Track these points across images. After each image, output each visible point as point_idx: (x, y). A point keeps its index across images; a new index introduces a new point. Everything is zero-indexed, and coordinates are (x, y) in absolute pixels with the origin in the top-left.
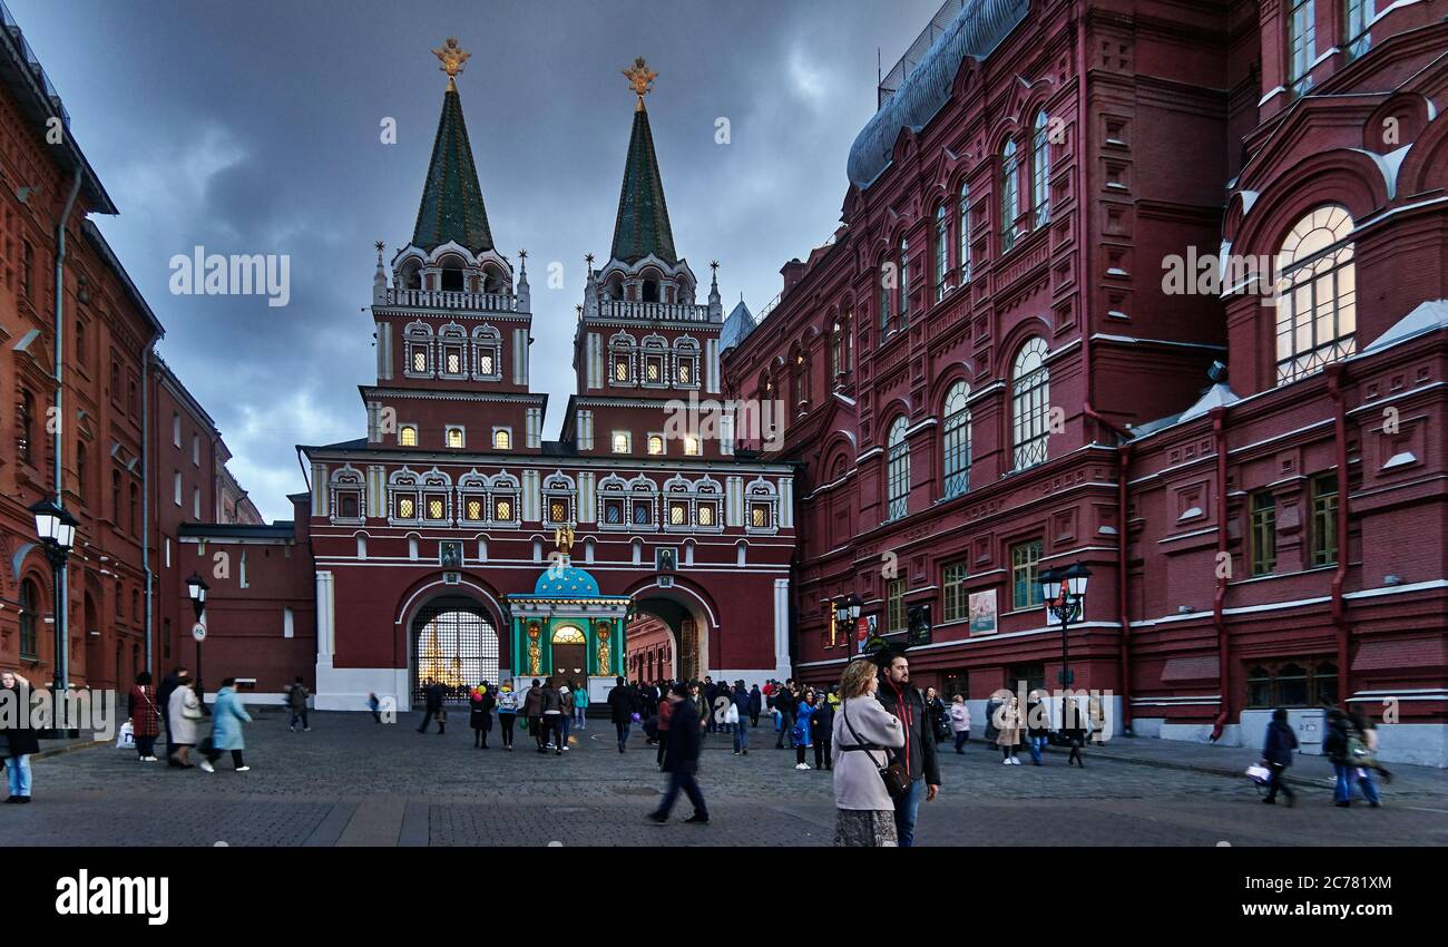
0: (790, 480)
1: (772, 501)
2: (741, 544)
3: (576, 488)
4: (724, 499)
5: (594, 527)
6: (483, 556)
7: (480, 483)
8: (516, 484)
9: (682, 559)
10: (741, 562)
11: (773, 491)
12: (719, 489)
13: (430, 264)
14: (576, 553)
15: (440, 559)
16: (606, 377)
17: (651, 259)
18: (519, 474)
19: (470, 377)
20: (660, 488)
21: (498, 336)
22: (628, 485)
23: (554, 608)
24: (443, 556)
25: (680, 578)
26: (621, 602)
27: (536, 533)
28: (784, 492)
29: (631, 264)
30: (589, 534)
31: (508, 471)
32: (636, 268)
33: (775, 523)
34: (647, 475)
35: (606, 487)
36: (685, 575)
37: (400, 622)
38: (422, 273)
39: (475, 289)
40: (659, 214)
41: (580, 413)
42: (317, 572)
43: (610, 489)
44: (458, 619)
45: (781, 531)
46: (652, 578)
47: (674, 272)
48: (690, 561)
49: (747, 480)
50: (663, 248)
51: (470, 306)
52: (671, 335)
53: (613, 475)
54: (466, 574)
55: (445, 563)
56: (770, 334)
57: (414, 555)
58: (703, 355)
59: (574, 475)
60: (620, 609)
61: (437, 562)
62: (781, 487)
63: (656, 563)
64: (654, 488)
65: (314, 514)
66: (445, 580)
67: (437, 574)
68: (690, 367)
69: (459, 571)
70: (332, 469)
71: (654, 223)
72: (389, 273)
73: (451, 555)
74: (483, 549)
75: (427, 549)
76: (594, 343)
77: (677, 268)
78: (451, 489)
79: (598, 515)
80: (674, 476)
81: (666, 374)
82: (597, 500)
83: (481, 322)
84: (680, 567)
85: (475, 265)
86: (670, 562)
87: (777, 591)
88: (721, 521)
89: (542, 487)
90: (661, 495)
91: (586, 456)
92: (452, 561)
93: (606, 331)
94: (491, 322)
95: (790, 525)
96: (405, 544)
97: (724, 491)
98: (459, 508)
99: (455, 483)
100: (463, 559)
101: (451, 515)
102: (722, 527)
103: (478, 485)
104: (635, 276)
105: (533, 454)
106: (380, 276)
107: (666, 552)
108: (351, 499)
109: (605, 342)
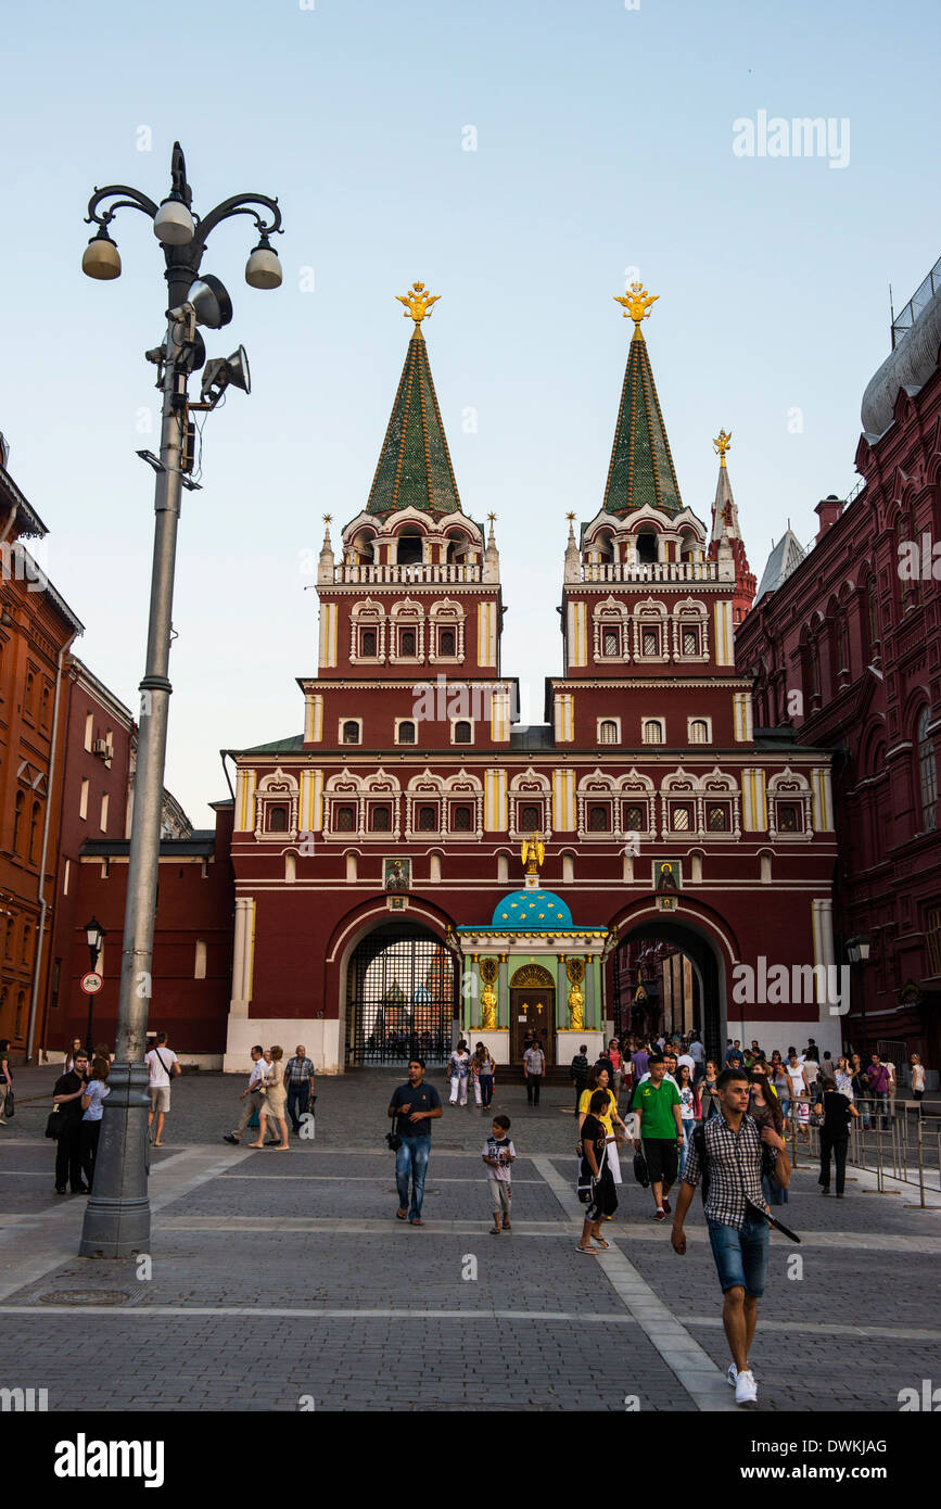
0: (827, 771)
1: (804, 799)
2: (766, 854)
3: (551, 790)
4: (741, 798)
5: (573, 836)
6: (435, 875)
7: (434, 787)
8: (478, 786)
9: (688, 874)
10: (766, 878)
11: (804, 786)
12: (733, 785)
13: (384, 534)
14: (550, 869)
15: (383, 881)
16: (590, 653)
17: (647, 511)
18: (480, 774)
19: (427, 660)
20: (658, 786)
21: (460, 611)
22: (616, 784)
23: (512, 942)
24: (388, 875)
25: (685, 899)
26: (597, 934)
27: (502, 846)
28: (820, 788)
29: (623, 517)
30: (568, 845)
31: (469, 771)
32: (628, 523)
33: (809, 826)
34: (640, 770)
35: (588, 786)
36: (689, 895)
37: (332, 960)
38: (376, 544)
39: (435, 559)
40: (658, 455)
41: (558, 697)
42: (237, 899)
43: (594, 789)
44: (413, 950)
45: (817, 836)
46: (649, 899)
47: (675, 524)
48: (697, 877)
49: (769, 773)
50: (665, 495)
51: (429, 579)
52: (670, 599)
53: (598, 771)
54: (416, 899)
55: (389, 885)
56: (806, 584)
57: (352, 875)
58: (711, 621)
59: (549, 773)
60: (595, 943)
61: (380, 884)
62: (815, 779)
63: (653, 881)
64: (650, 785)
65: (238, 829)
66: (389, 906)
67: (380, 899)
68: (695, 635)
69: (406, 895)
70: (260, 774)
71: (653, 466)
72: (337, 546)
73: (397, 874)
74: (435, 864)
75: (368, 868)
76: (578, 611)
77: (680, 518)
78: (398, 795)
79: (578, 821)
80: (674, 770)
81: (666, 646)
82: (578, 803)
83: (441, 597)
84: (685, 885)
85: (436, 531)
86: (671, 878)
87: (816, 915)
88: (737, 826)
89: (509, 789)
90: (658, 795)
91: (566, 748)
92: (399, 883)
93: (591, 599)
94: (453, 596)
95: (830, 828)
96: (342, 863)
97: (740, 787)
98: (409, 818)
99: (404, 787)
100: (411, 880)
101: (397, 826)
102: (738, 833)
103: (431, 789)
104: (627, 532)
105: (501, 749)
106: (326, 552)
107: (667, 866)
108: (281, 809)
109: (590, 612)
